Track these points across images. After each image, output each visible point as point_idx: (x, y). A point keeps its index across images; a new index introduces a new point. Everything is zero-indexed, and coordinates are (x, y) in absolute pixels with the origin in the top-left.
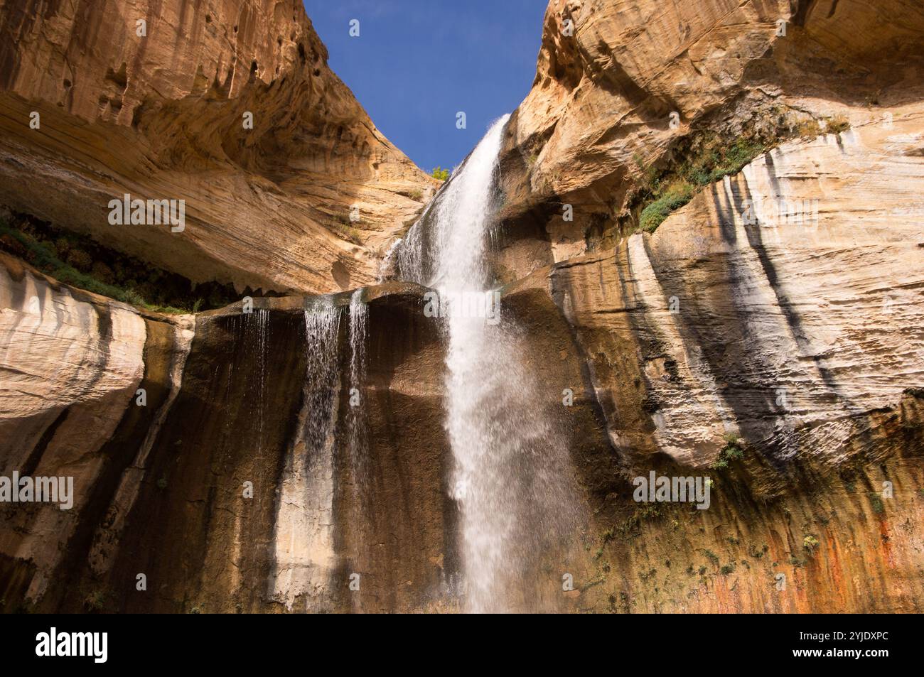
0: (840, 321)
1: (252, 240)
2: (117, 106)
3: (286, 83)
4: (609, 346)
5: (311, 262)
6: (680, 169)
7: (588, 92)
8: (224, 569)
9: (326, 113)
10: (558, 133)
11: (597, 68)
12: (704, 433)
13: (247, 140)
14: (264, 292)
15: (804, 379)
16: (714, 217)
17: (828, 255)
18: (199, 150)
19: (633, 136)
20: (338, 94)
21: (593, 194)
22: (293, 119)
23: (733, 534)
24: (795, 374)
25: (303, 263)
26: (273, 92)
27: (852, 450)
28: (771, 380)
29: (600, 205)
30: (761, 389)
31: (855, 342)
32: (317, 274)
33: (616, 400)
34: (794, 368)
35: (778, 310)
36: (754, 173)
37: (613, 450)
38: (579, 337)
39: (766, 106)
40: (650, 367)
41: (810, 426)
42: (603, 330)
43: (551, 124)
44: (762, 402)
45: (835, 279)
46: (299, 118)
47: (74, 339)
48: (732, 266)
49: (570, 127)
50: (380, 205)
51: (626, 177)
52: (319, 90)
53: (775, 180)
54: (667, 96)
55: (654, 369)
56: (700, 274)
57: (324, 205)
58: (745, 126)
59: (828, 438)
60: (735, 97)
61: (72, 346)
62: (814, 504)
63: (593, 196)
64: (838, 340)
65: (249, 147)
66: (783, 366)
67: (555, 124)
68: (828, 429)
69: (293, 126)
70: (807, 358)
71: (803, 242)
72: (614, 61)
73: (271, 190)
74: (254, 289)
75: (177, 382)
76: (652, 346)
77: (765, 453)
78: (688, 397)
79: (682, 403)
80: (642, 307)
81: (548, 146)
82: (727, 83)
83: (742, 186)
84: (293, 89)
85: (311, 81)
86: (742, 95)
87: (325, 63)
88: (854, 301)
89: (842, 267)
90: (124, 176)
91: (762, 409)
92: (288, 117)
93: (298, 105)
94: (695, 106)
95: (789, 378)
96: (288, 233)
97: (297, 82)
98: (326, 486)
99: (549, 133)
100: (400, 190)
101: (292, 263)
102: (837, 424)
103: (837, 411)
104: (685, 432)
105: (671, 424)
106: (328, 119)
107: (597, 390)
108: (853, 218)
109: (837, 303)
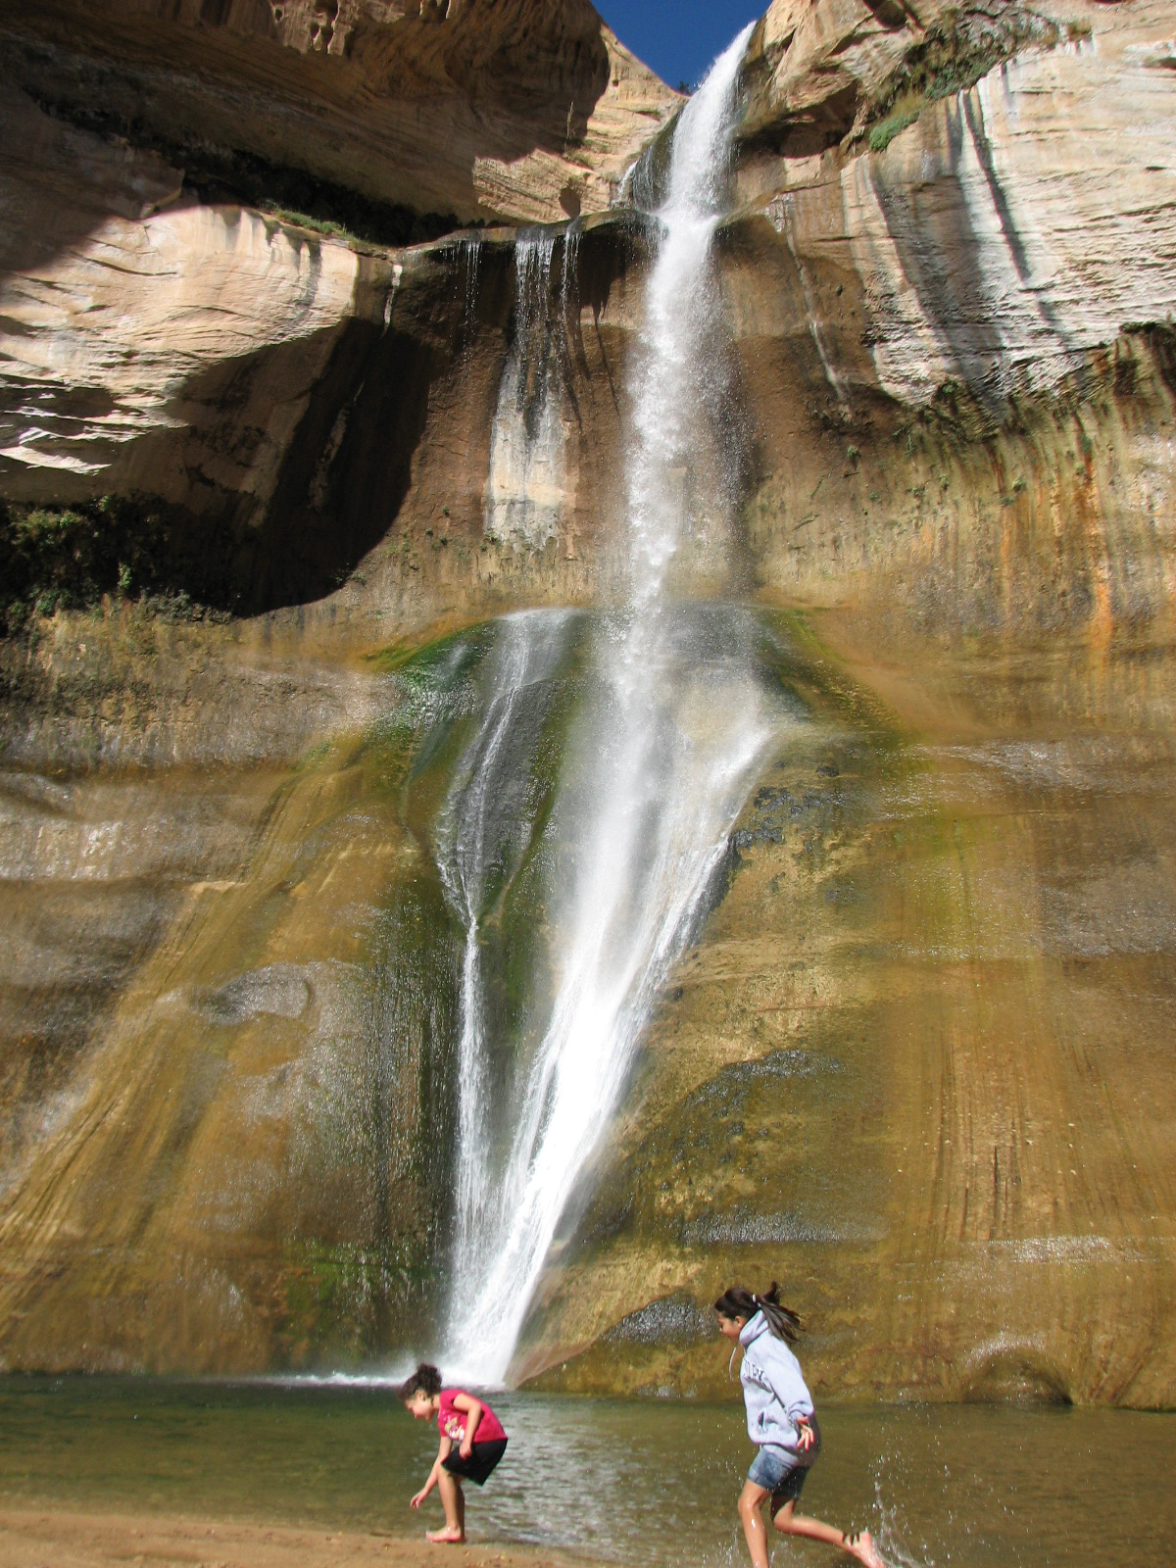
0: (1062, 251)
2: (328, 34)
5: (536, 190)
9: (563, 28)
10: (795, 42)
12: (922, 369)
14: (487, 222)
15: (1023, 313)
17: (1055, 179)
19: (868, 45)
21: (829, 112)
22: (524, 35)
23: (947, 474)
24: (1013, 308)
25: (528, 191)
27: (1066, 388)
28: (991, 314)
30: (979, 322)
31: (1074, 274)
32: (542, 202)
34: (1012, 301)
35: (1002, 238)
36: (989, 86)
37: (829, 386)
41: (1027, 362)
42: (824, 258)
43: (790, 32)
44: (979, 337)
45: (1061, 205)
46: (531, 34)
47: (284, 278)
48: (959, 187)
49: (806, 37)
50: (617, 125)
51: (860, 92)
53: (1008, 95)
56: (925, 199)
59: (1042, 376)
61: (281, 285)
64: (1059, 272)
65: (477, 69)
66: (1003, 299)
67: (794, 33)
68: (1043, 366)
69: (525, 43)
70: (1028, 291)
71: (1032, 164)
73: (496, 114)
74: (477, 221)
75: (388, 319)
77: (980, 390)
78: (906, 331)
79: (900, 338)
80: (866, 235)
81: (785, 57)
83: (974, 101)
88: (1078, 229)
89: (1067, 193)
90: (340, 107)
91: (979, 345)
92: (519, 34)
95: (1008, 312)
99: (788, 42)
100: (640, 108)
101: (516, 191)
102: (1052, 360)
103: (1053, 345)
104: (903, 368)
105: (889, 360)
106: (566, 34)
108: (1084, 138)
109: (1061, 231)
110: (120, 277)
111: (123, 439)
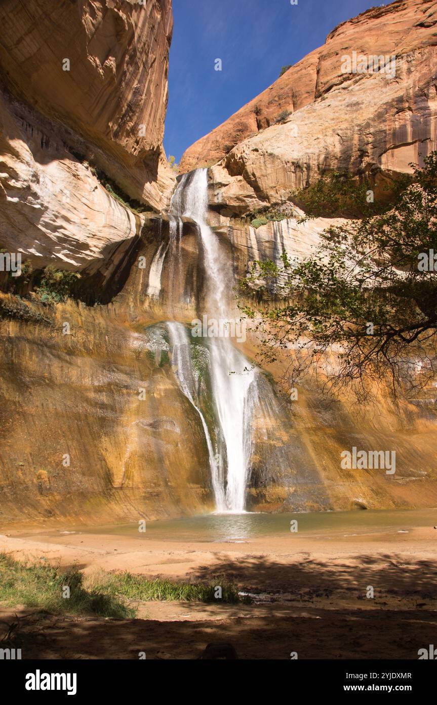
2: (135, 149)
4: (241, 254)
6: (264, 213)
8: (138, 285)
10: (229, 187)
12: (258, 282)
16: (273, 232)
19: (254, 199)
21: (237, 208)
23: (255, 305)
27: (288, 295)
28: (277, 275)
29: (238, 212)
33: (239, 268)
34: (282, 274)
36: (283, 223)
38: (233, 249)
39: (290, 208)
40: (250, 263)
41: (282, 288)
42: (241, 250)
43: (228, 183)
48: (275, 245)
49: (234, 187)
51: (248, 208)
53: (288, 227)
54: (267, 195)
55: (251, 263)
56: (267, 244)
58: (284, 210)
59: (284, 291)
60: (284, 203)
61: (124, 222)
62: (276, 304)
71: (292, 246)
72: (256, 179)
76: (251, 258)
77: (269, 290)
80: (251, 247)
81: (225, 188)
82: (283, 199)
83: (280, 225)
86: (285, 203)
94: (273, 201)
98: (161, 267)
99: (226, 185)
104: (253, 280)
107: (235, 264)
108: (304, 244)
110: (89, 210)
111: (89, 259)
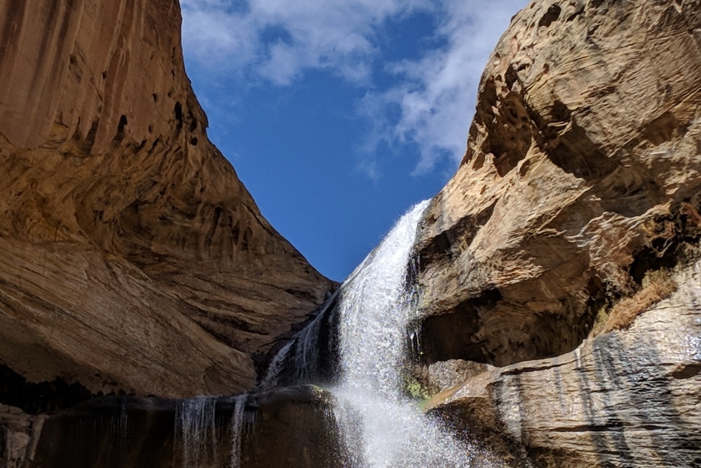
1: (107, 329)
3: (159, 145)
7: (539, 163)
9: (202, 190)
10: (498, 214)
11: (551, 134)
13: (106, 213)
18: (47, 216)
20: (217, 168)
21: (543, 287)
22: (162, 193)
25: (170, 364)
26: (143, 154)
29: (553, 302)
32: (185, 378)
43: (489, 204)
46: (169, 192)
49: (514, 205)
50: (264, 303)
52: (195, 161)
57: (195, 298)
63: (543, 289)
65: (106, 222)
67: (493, 205)
69: (162, 201)
72: (574, 126)
73: (133, 272)
81: (483, 231)
84: (165, 156)
85: (186, 149)
87: (204, 131)
92: (156, 190)
93: (170, 175)
96: (152, 325)
97: (171, 149)
99: (485, 216)
101: (156, 362)
106: (205, 198)
